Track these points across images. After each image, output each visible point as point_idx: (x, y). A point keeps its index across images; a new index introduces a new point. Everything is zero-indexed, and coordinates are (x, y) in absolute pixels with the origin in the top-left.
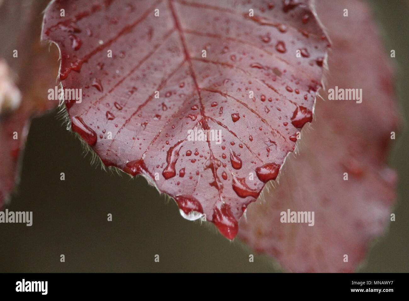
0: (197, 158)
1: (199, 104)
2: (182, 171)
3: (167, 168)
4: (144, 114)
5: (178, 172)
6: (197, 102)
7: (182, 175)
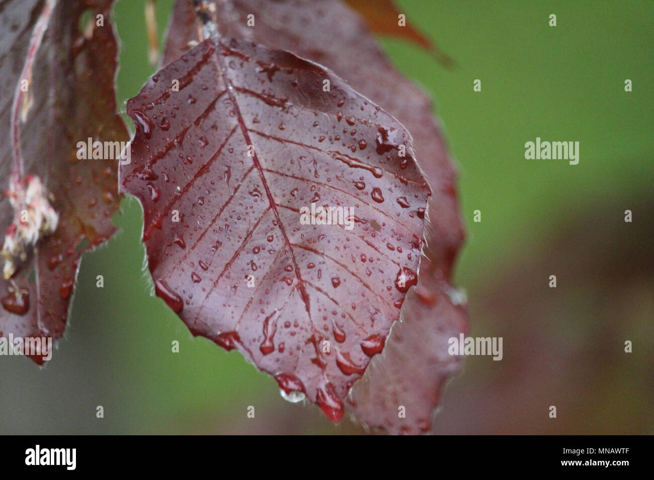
0: (297, 330)
1: (293, 264)
2: (282, 346)
3: (264, 342)
4: (233, 275)
5: (276, 347)
6: (290, 261)
7: (281, 350)
